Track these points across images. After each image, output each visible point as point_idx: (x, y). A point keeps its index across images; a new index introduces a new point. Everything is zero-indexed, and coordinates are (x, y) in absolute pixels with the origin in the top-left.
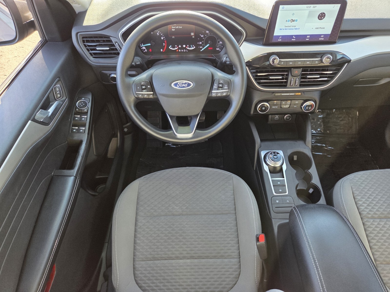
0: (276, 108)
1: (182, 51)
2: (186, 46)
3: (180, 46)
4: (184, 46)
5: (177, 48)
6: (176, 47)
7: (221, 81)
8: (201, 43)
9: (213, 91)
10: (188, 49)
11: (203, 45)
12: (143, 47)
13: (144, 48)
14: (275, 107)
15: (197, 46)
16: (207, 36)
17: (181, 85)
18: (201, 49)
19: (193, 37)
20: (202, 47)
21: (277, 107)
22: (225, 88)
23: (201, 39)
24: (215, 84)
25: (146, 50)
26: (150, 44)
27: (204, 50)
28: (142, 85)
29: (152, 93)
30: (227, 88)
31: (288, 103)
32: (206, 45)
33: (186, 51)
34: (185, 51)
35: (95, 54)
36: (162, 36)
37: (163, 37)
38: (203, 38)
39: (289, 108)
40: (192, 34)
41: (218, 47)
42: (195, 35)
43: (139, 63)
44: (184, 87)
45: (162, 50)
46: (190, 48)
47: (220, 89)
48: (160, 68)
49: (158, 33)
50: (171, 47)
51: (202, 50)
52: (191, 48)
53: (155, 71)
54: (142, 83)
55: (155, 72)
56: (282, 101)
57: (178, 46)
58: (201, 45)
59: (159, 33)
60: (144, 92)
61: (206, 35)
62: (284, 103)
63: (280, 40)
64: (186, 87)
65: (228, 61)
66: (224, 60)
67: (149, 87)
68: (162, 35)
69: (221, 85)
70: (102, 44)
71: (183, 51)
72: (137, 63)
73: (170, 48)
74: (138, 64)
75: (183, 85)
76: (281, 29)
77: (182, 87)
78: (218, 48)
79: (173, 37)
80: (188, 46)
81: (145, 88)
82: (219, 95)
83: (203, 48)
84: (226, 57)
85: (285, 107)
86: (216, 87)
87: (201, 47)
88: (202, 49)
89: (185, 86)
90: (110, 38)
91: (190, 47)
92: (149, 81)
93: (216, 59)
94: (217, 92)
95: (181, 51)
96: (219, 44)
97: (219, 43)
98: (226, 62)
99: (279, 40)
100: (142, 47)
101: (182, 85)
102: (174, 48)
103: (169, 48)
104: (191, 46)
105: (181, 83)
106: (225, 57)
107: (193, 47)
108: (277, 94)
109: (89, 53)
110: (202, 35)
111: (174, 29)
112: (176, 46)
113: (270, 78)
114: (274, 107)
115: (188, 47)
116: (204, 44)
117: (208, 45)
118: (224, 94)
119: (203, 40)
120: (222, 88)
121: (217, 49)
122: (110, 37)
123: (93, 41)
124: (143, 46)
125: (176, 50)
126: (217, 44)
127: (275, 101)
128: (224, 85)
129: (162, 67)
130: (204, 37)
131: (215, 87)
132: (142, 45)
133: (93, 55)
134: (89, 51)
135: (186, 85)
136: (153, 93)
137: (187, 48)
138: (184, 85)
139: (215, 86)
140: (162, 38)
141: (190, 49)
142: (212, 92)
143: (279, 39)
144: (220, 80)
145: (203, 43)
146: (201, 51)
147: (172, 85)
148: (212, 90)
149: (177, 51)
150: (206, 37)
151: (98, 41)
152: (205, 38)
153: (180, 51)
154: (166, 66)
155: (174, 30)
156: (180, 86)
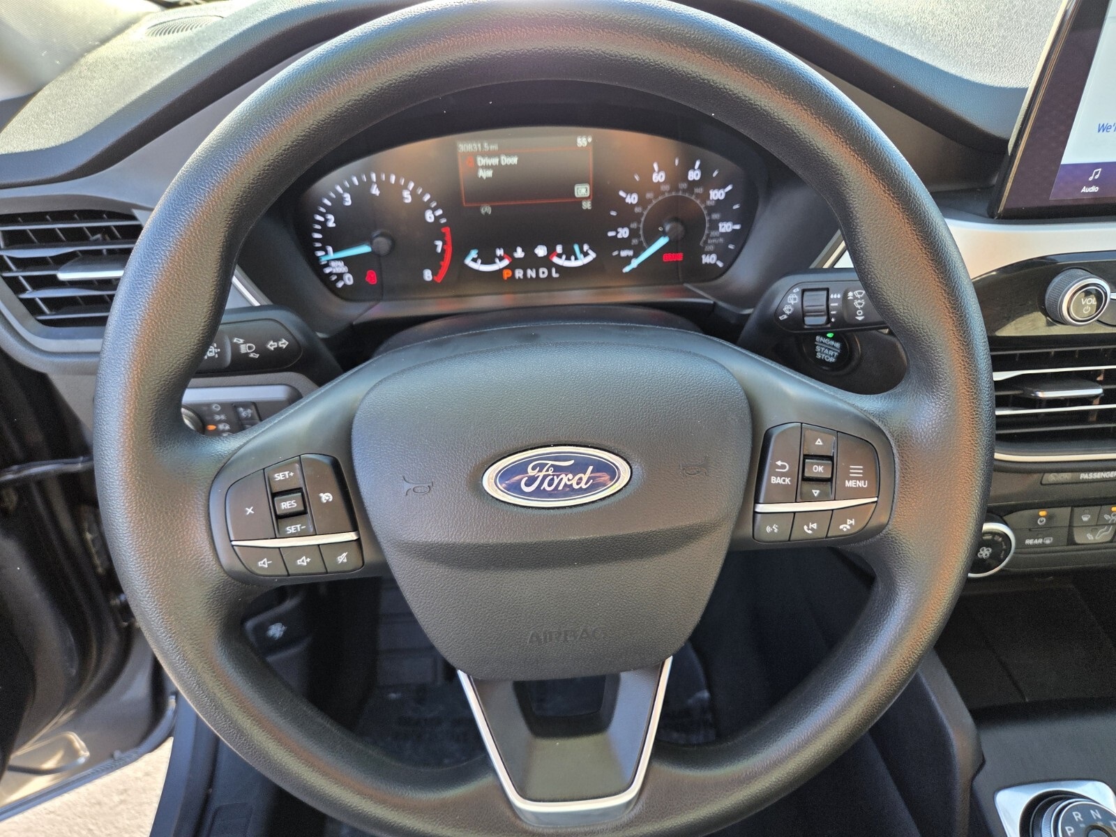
0: (1043, 545)
1: (531, 273)
2: (551, 251)
3: (519, 253)
4: (541, 251)
5: (506, 262)
6: (501, 259)
7: (819, 442)
8: (624, 233)
9: (761, 508)
10: (562, 267)
11: (635, 241)
12: (333, 264)
13: (339, 267)
14: (1040, 541)
15: (604, 246)
16: (656, 197)
17: (545, 477)
18: (628, 260)
19: (587, 205)
20: (630, 253)
21: (1048, 542)
22: (850, 484)
23: (627, 215)
24: (779, 463)
25: (349, 280)
26: (365, 249)
27: (640, 265)
28: (277, 489)
29: (352, 536)
30: (861, 484)
31: (1107, 517)
32: (651, 242)
33: (550, 273)
35: (53, 303)
36: (427, 206)
37: (434, 210)
38: (637, 210)
39: (1111, 541)
40: (582, 191)
41: (711, 248)
42: (595, 195)
43: (283, 344)
44: (570, 491)
45: (428, 275)
46: (568, 258)
47: (816, 493)
48: (403, 371)
49: (406, 194)
50: (474, 260)
51: (633, 269)
52: (576, 259)
53: (372, 389)
54: (279, 477)
55: (372, 395)
56: (1076, 510)
57: (509, 252)
58: (624, 244)
59: (413, 193)
60: (293, 536)
61: (649, 195)
62: (1085, 519)
63: (1094, 189)
64: (581, 491)
65: (816, 313)
66: (788, 310)
67: (326, 497)
68: (430, 201)
69: (818, 469)
70: (100, 252)
71: (534, 276)
72: (272, 346)
73: (472, 265)
74: (278, 349)
75: (565, 479)
76: (1103, 128)
77: (554, 494)
78: (710, 253)
79: (486, 209)
80: (559, 249)
81: (302, 508)
82: (810, 529)
83: (636, 255)
84: (803, 291)
85: (1090, 538)
86: (788, 481)
87: (624, 253)
88: (629, 263)
89: (574, 482)
90: (133, 218)
91: (569, 254)
92: (326, 460)
93: (721, 304)
94: (795, 513)
95: (525, 274)
96: (713, 233)
97: (717, 228)
98: (804, 315)
99: (1085, 190)
100: (327, 265)
101: (556, 481)
102: (489, 260)
103: (467, 266)
104: (576, 247)
105: (551, 463)
106: (797, 290)
107: (586, 254)
108: (1052, 478)
109: (22, 300)
110: (629, 192)
111: (486, 167)
112: (500, 252)
113: (1041, 395)
114: (1036, 542)
115: (560, 256)
116: (639, 236)
117: (662, 241)
118: (846, 527)
119: (637, 218)
120: (827, 486)
121: (708, 259)
122: (136, 213)
123: (48, 238)
124: (332, 255)
125: (501, 271)
126: (708, 235)
127: (1042, 513)
128: (841, 462)
129: (419, 366)
130: (642, 202)
131: (774, 480)
132: (327, 253)
133: (43, 313)
134: (24, 290)
135: (585, 478)
136: (358, 534)
137: (556, 260)
138: (570, 476)
139: (782, 475)
140: (429, 217)
141: (573, 263)
142: (755, 513)
143: (1090, 185)
144: (807, 433)
145: (633, 233)
146: (626, 269)
147: (489, 481)
148: (757, 502)
149: (507, 274)
150: (650, 201)
151: (76, 236)
152: (644, 208)
153: (519, 274)
154: (447, 358)
155: (489, 173)
156: (545, 485)
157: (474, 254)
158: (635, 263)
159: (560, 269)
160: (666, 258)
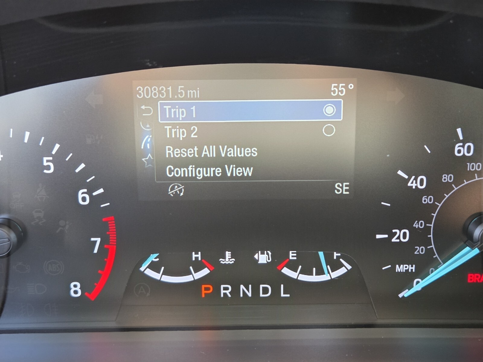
1: (245, 291)
2: (279, 258)
3: (228, 259)
5: (205, 272)
6: (198, 267)
10: (296, 281)
11: (420, 250)
15: (367, 255)
18: (407, 280)
20: (412, 268)
23: (408, 208)
27: (428, 289)
33: (275, 291)
34: (265, 291)
36: (79, 181)
38: (426, 200)
45: (75, 289)
46: (307, 271)
49: (46, 161)
50: (154, 267)
51: (416, 295)
52: (320, 272)
57: (212, 257)
59: (58, 160)
61: (446, 178)
68: (85, 173)
71: (250, 295)
73: (150, 273)
80: (292, 255)
83: (421, 273)
87: (400, 269)
88: (409, 284)
91: (308, 263)
95: (235, 291)
102: (177, 267)
103: (142, 275)
104: (321, 254)
107: (335, 266)
112: (196, 256)
115: (293, 266)
116: (427, 243)
119: (424, 213)
125: (197, 284)
130: (435, 188)
137: (286, 271)
141: (314, 278)
145: (418, 237)
146: (406, 293)
149: (207, 289)
152: (438, 198)
153: (226, 290)
157: (153, 258)
158: (419, 285)
159: (291, 283)
160: (473, 278)
